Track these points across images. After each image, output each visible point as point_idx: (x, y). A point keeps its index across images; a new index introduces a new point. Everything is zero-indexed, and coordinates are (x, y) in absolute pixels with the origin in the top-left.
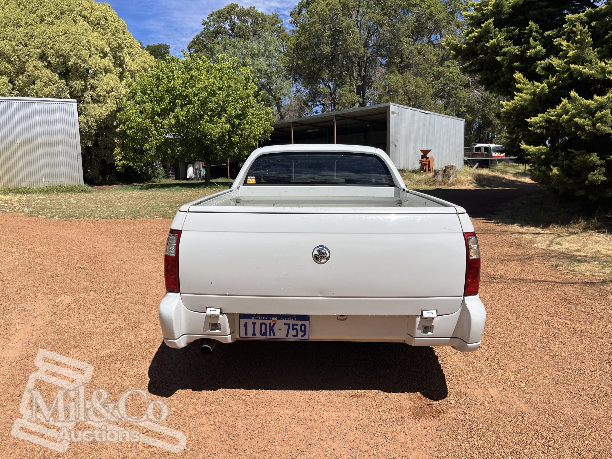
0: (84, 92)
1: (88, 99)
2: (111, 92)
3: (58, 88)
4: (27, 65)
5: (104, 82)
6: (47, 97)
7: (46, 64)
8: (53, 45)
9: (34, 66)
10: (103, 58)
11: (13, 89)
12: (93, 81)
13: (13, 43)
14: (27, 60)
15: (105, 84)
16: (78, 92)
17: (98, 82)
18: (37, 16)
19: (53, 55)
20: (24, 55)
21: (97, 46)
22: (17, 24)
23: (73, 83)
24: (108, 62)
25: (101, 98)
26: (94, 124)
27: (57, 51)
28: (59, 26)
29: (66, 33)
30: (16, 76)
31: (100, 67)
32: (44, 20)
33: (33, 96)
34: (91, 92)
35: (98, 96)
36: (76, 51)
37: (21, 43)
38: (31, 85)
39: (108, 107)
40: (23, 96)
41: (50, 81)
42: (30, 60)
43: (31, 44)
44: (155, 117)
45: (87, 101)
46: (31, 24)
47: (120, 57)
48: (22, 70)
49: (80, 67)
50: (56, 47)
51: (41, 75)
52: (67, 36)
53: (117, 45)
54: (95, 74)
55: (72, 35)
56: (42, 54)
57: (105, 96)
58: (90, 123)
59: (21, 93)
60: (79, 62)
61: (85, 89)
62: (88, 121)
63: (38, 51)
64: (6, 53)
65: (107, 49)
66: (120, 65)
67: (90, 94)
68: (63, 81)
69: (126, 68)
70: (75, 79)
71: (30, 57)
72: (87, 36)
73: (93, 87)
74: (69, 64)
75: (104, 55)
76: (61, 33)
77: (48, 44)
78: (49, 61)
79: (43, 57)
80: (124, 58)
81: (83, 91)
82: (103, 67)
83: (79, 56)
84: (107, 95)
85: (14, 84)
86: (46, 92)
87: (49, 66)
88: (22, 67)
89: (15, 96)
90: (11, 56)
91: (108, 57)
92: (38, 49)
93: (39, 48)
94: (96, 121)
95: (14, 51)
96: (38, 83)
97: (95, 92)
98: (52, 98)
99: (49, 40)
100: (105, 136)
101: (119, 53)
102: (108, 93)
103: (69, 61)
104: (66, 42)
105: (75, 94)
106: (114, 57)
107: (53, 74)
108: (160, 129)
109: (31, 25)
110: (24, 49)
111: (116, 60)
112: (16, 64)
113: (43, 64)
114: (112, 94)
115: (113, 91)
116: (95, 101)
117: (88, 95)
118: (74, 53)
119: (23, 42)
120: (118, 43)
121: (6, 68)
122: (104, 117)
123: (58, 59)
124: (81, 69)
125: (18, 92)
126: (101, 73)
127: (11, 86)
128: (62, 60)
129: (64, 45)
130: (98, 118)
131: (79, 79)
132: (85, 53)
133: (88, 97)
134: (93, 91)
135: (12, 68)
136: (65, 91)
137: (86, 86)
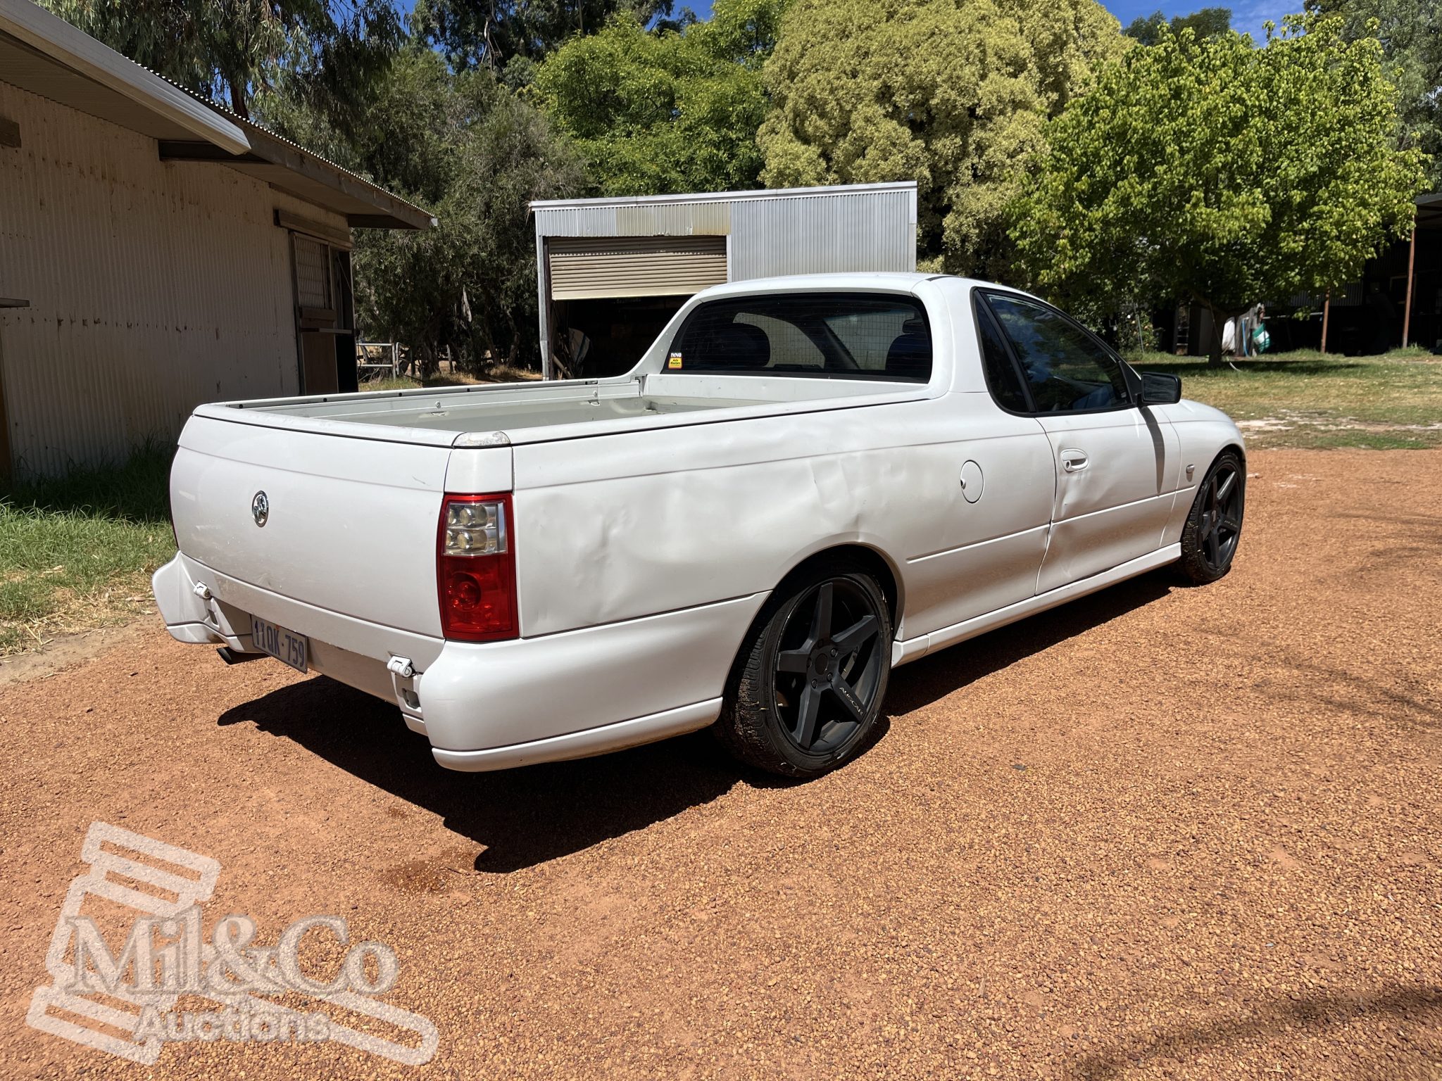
0: (960, 160)
1: (966, 176)
2: (1018, 154)
3: (907, 157)
4: (853, 117)
5: (1005, 133)
6: (885, 181)
7: (890, 110)
8: (905, 66)
9: (866, 117)
10: (1016, 77)
11: (828, 169)
12: (983, 134)
13: (832, 74)
14: (854, 106)
15: (1007, 138)
16: (946, 163)
17: (992, 134)
18: (883, 6)
19: (904, 89)
20: (849, 96)
21: (1004, 50)
22: (844, 32)
23: (938, 145)
24: (1024, 85)
25: (995, 169)
26: (972, 230)
27: (910, 79)
28: (922, 20)
29: (933, 34)
30: (834, 143)
31: (1000, 100)
32: (896, 12)
33: (860, 182)
34: (976, 160)
35: (990, 166)
36: (948, 71)
37: (845, 72)
38: (859, 157)
39: (1007, 189)
40: (844, 183)
41: (894, 144)
42: (859, 107)
43: (863, 72)
44: (1074, 203)
45: (965, 180)
46: (868, 27)
47: (1057, 66)
48: (843, 129)
49: (955, 107)
50: (909, 70)
51: (876, 134)
52: (935, 41)
53: (1051, 37)
54: (988, 116)
55: (945, 36)
56: (883, 89)
57: (1003, 165)
58: (964, 229)
59: (841, 177)
60: (953, 95)
61: (963, 153)
62: (961, 225)
63: (875, 83)
64: (819, 96)
65: (1026, 51)
66: (1057, 86)
67: (973, 165)
68: (919, 142)
69: (1072, 90)
70: (943, 135)
71: (860, 98)
72: (979, 32)
73: (981, 148)
74: (933, 102)
75: (1018, 67)
76: (924, 35)
77: (897, 65)
78: (896, 102)
79: (885, 95)
80: (1066, 66)
81: (958, 159)
82: (1007, 97)
83: (953, 81)
84: (1008, 161)
85: (828, 159)
86: (883, 169)
87: (895, 114)
88: (845, 121)
89: (830, 184)
90: (826, 103)
91: (1026, 73)
92: (875, 79)
93: (876, 77)
94: (978, 225)
95: (832, 91)
96: (871, 152)
97: (984, 157)
98: (895, 181)
99: (897, 55)
100: (1002, 255)
101: (1055, 57)
102: (1011, 156)
103: (933, 95)
104: (930, 54)
105: (941, 168)
106: (1041, 69)
107: (901, 130)
108: (1085, 232)
109: (866, 29)
110: (851, 83)
111: (1047, 76)
112: (835, 118)
113: (884, 112)
114: (1020, 157)
115: (1022, 151)
116: (979, 178)
117: (967, 168)
118: (945, 77)
119: (848, 69)
120: (1055, 34)
121: (817, 128)
122: (996, 213)
123: (911, 97)
124: (956, 109)
125: (836, 176)
126: (1002, 112)
127: (824, 164)
128: (919, 96)
129: (925, 61)
130: (982, 216)
131: (950, 134)
132: (969, 72)
133: (966, 171)
134: (980, 157)
135: (826, 128)
136: (923, 164)
137: (965, 145)
